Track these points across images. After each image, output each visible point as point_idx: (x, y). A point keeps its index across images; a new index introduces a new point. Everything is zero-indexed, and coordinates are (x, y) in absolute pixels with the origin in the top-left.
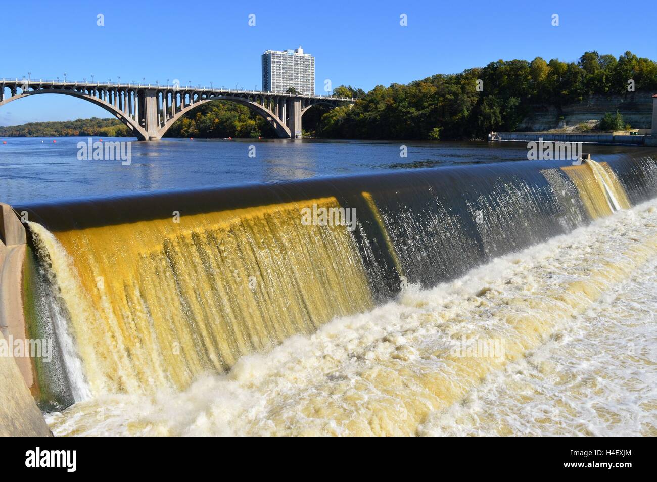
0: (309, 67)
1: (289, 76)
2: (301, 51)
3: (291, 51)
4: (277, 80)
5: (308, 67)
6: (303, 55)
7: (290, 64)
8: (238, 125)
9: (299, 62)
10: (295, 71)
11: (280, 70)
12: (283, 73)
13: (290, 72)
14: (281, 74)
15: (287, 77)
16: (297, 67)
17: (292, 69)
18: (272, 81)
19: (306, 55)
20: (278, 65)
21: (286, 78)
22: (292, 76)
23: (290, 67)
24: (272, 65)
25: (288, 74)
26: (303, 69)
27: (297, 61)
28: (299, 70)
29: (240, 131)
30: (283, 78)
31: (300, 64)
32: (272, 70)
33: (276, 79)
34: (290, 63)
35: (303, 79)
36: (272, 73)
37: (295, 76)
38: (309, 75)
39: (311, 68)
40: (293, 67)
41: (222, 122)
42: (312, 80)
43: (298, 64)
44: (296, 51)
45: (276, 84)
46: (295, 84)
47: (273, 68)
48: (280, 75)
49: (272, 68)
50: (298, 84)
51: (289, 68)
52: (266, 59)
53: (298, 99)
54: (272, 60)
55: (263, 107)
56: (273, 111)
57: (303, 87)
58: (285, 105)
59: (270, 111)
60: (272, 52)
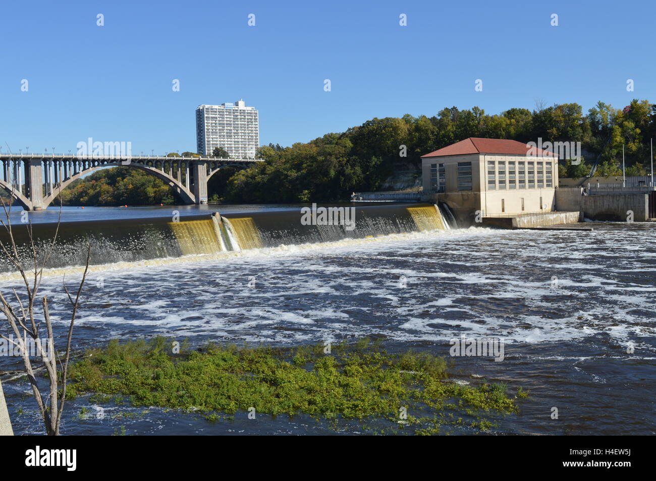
0: (252, 122)
1: (227, 133)
2: (242, 105)
3: (230, 105)
4: (212, 138)
5: (250, 121)
6: (245, 108)
7: (228, 119)
8: (150, 191)
9: (239, 117)
10: (234, 127)
11: (216, 127)
12: (219, 130)
13: (229, 128)
14: (218, 131)
15: (224, 134)
16: (236, 123)
17: (231, 124)
18: (206, 139)
19: (249, 108)
20: (214, 122)
21: (224, 136)
22: (231, 133)
23: (228, 122)
24: (206, 121)
25: (225, 131)
26: (245, 124)
27: (237, 116)
28: (240, 126)
29: (155, 197)
30: (220, 136)
31: (241, 119)
32: (206, 127)
33: (211, 136)
34: (228, 118)
35: (245, 136)
36: (206, 130)
37: (234, 133)
38: (252, 130)
39: (254, 123)
40: (232, 123)
41: (136, 188)
42: (256, 136)
43: (238, 119)
44: (237, 104)
45: (211, 142)
46: (235, 142)
47: (208, 124)
48: (216, 133)
49: (206, 124)
50: (238, 142)
51: (227, 124)
52: (200, 114)
53: (202, 162)
54: (206, 115)
55: (162, 172)
56: (175, 177)
57: (245, 145)
58: (188, 169)
59: (171, 177)
60: (207, 106)
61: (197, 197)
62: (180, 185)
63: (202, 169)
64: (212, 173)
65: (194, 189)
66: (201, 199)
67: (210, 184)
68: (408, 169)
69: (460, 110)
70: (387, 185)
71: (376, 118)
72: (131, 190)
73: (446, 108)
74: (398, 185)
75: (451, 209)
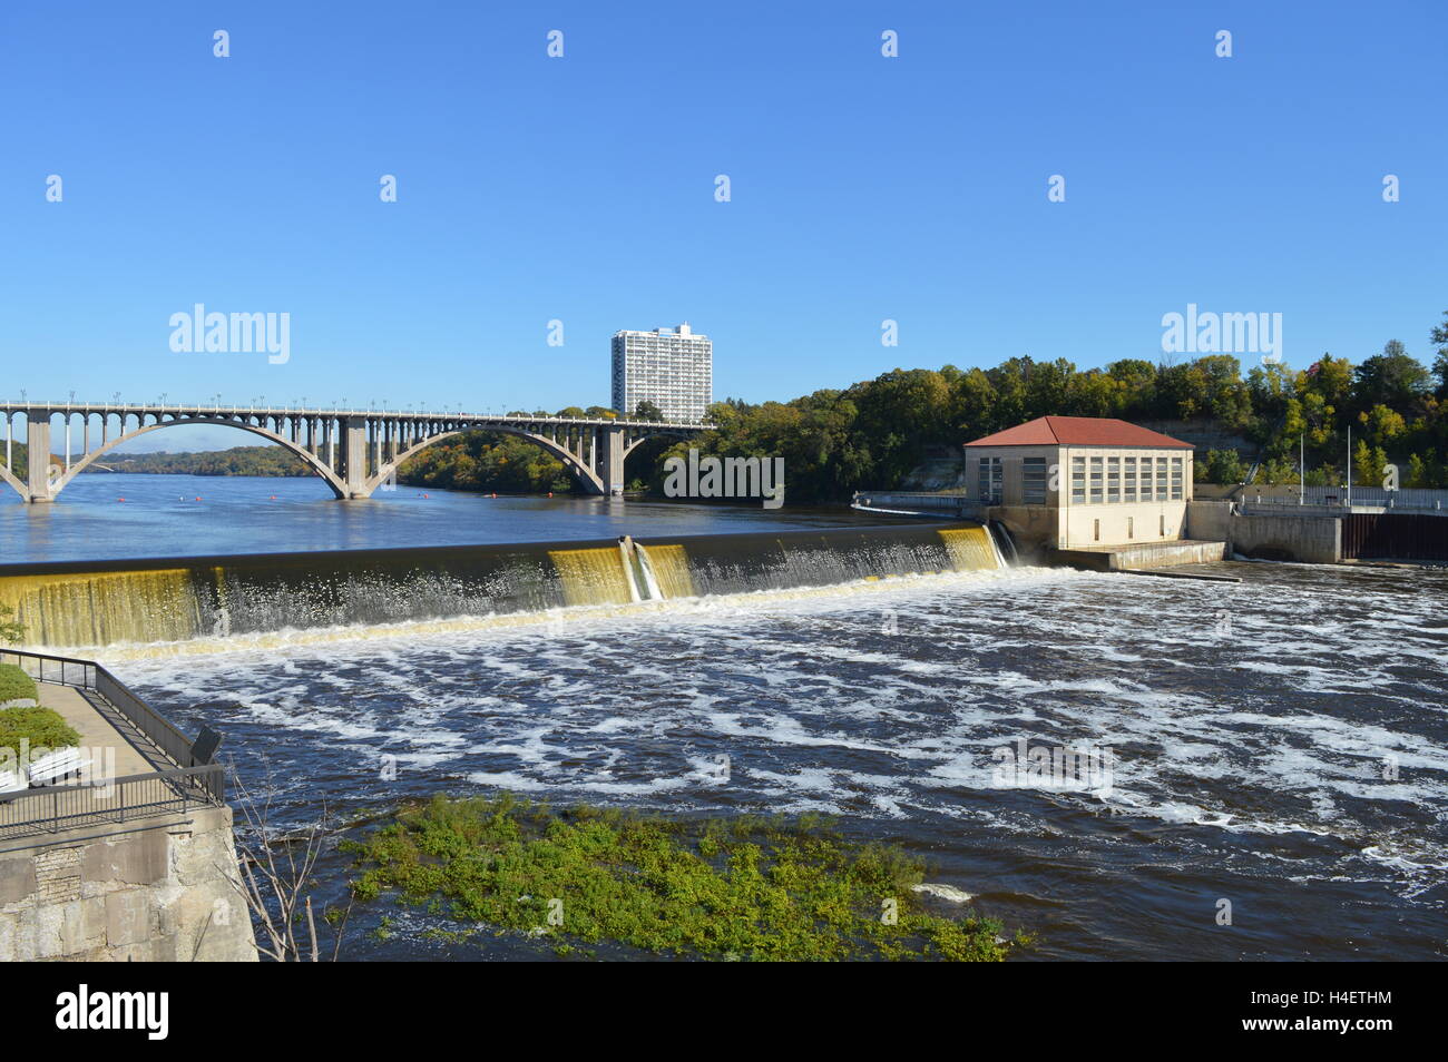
0: (701, 360)
1: (661, 376)
2: (686, 332)
3: (667, 332)
4: (637, 385)
5: (698, 358)
6: (690, 337)
7: (663, 354)
8: (534, 470)
9: (681, 351)
10: (672, 368)
11: (643, 366)
12: (649, 371)
13: (664, 369)
14: (645, 373)
15: (657, 378)
16: (676, 360)
17: (667, 363)
18: (627, 386)
19: (697, 338)
20: (640, 358)
21: (655, 381)
22: (666, 377)
23: (663, 359)
24: (627, 357)
25: (658, 373)
26: (689, 363)
27: (677, 349)
28: (681, 365)
29: (540, 479)
30: (649, 381)
31: (683, 354)
32: (627, 367)
33: (635, 382)
34: (663, 352)
35: (689, 382)
36: (627, 372)
37: (672, 377)
38: (701, 373)
39: (704, 361)
40: (669, 360)
41: (512, 464)
42: (707, 383)
43: (678, 354)
44: (678, 330)
45: (635, 391)
46: (672, 391)
47: (630, 362)
48: (644, 376)
49: (627, 362)
50: (678, 391)
51: (661, 362)
52: (618, 345)
53: (617, 428)
54: (627, 348)
55: (553, 443)
56: (573, 449)
57: (689, 396)
58: (594, 439)
59: (566, 451)
60: (629, 333)
61: (607, 483)
62: (581, 463)
63: (616, 440)
64: (632, 446)
65: (603, 471)
66: (613, 487)
67: (629, 464)
68: (947, 456)
69: (1036, 363)
70: (912, 480)
71: (898, 370)
72: (506, 465)
73: (1014, 359)
74: (931, 482)
75: (1010, 533)
